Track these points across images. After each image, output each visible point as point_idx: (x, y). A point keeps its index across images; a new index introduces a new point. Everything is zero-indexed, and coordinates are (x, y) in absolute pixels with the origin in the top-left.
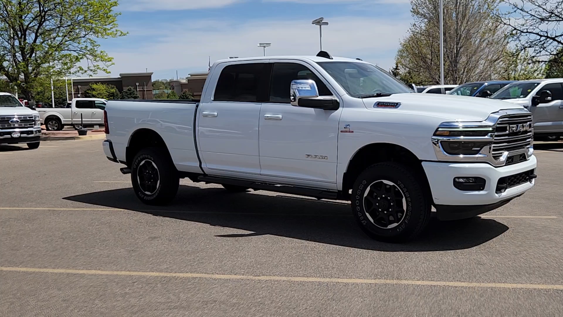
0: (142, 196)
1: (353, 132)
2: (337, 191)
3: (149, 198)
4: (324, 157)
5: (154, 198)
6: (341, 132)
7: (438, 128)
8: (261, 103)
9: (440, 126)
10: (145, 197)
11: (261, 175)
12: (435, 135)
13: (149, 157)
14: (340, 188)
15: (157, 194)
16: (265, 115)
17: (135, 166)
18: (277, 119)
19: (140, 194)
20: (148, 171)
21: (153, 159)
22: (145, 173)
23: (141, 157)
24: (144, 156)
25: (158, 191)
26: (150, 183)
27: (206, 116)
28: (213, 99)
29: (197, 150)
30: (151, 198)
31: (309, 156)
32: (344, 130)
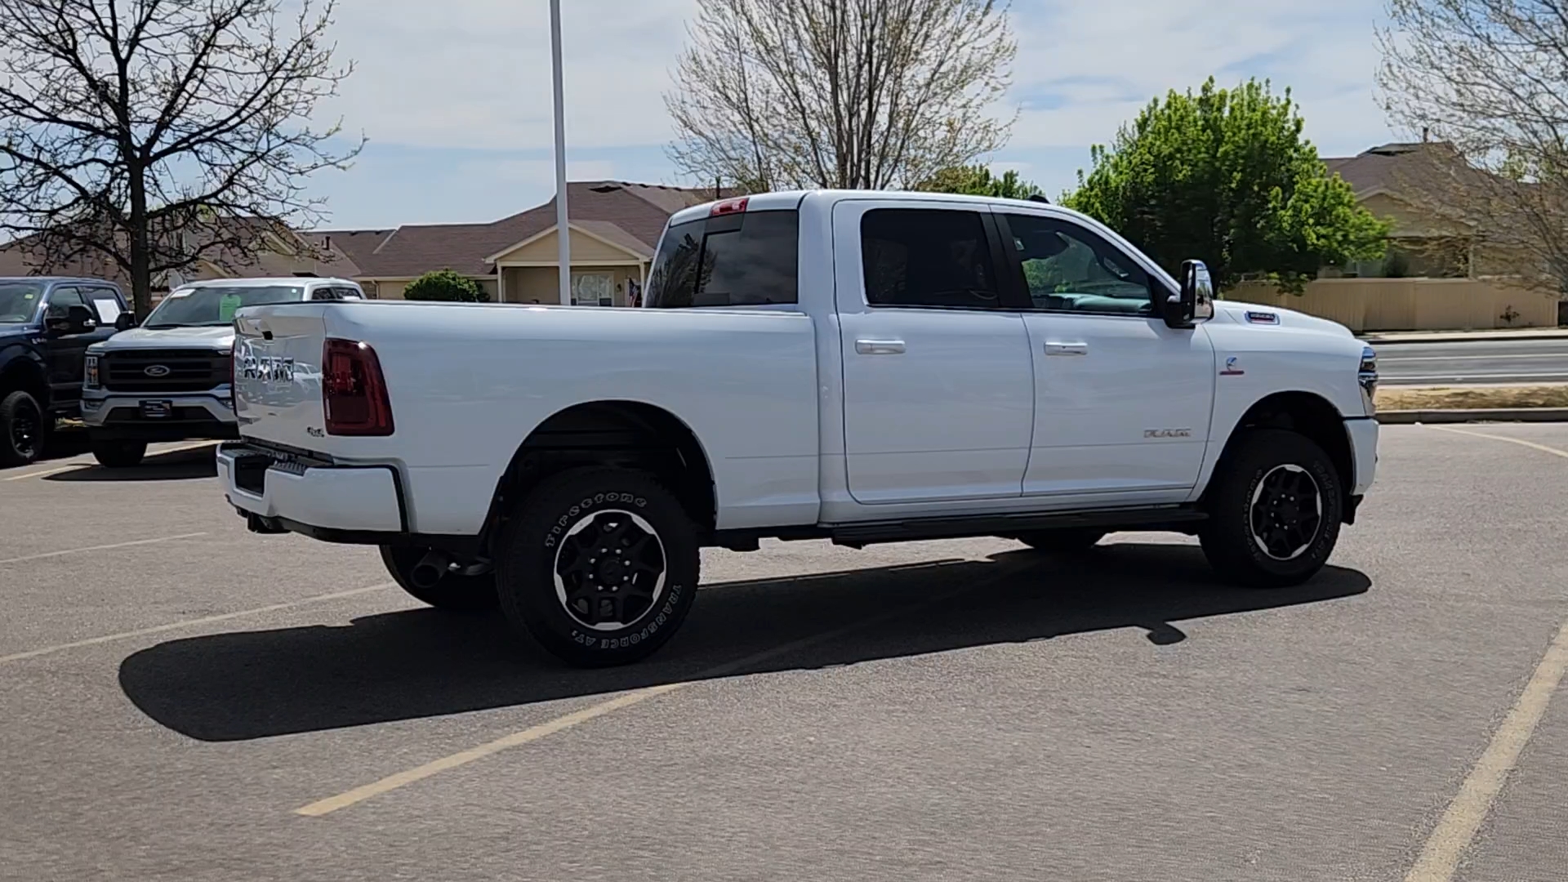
0: (591, 640)
1: (1241, 373)
2: (1177, 505)
3: (624, 642)
4: (1184, 434)
6: (1223, 373)
8: (1018, 314)
11: (1021, 496)
12: (1360, 370)
13: (626, 498)
14: (1196, 495)
15: (661, 619)
16: (1048, 343)
17: (550, 541)
18: (1078, 353)
19: (577, 635)
20: (604, 550)
21: (643, 505)
22: (593, 561)
23: (586, 503)
24: (599, 498)
25: (667, 609)
26: (615, 588)
27: (870, 350)
28: (866, 302)
29: (820, 455)
30: (635, 639)
31: (1153, 433)
32: (1225, 370)
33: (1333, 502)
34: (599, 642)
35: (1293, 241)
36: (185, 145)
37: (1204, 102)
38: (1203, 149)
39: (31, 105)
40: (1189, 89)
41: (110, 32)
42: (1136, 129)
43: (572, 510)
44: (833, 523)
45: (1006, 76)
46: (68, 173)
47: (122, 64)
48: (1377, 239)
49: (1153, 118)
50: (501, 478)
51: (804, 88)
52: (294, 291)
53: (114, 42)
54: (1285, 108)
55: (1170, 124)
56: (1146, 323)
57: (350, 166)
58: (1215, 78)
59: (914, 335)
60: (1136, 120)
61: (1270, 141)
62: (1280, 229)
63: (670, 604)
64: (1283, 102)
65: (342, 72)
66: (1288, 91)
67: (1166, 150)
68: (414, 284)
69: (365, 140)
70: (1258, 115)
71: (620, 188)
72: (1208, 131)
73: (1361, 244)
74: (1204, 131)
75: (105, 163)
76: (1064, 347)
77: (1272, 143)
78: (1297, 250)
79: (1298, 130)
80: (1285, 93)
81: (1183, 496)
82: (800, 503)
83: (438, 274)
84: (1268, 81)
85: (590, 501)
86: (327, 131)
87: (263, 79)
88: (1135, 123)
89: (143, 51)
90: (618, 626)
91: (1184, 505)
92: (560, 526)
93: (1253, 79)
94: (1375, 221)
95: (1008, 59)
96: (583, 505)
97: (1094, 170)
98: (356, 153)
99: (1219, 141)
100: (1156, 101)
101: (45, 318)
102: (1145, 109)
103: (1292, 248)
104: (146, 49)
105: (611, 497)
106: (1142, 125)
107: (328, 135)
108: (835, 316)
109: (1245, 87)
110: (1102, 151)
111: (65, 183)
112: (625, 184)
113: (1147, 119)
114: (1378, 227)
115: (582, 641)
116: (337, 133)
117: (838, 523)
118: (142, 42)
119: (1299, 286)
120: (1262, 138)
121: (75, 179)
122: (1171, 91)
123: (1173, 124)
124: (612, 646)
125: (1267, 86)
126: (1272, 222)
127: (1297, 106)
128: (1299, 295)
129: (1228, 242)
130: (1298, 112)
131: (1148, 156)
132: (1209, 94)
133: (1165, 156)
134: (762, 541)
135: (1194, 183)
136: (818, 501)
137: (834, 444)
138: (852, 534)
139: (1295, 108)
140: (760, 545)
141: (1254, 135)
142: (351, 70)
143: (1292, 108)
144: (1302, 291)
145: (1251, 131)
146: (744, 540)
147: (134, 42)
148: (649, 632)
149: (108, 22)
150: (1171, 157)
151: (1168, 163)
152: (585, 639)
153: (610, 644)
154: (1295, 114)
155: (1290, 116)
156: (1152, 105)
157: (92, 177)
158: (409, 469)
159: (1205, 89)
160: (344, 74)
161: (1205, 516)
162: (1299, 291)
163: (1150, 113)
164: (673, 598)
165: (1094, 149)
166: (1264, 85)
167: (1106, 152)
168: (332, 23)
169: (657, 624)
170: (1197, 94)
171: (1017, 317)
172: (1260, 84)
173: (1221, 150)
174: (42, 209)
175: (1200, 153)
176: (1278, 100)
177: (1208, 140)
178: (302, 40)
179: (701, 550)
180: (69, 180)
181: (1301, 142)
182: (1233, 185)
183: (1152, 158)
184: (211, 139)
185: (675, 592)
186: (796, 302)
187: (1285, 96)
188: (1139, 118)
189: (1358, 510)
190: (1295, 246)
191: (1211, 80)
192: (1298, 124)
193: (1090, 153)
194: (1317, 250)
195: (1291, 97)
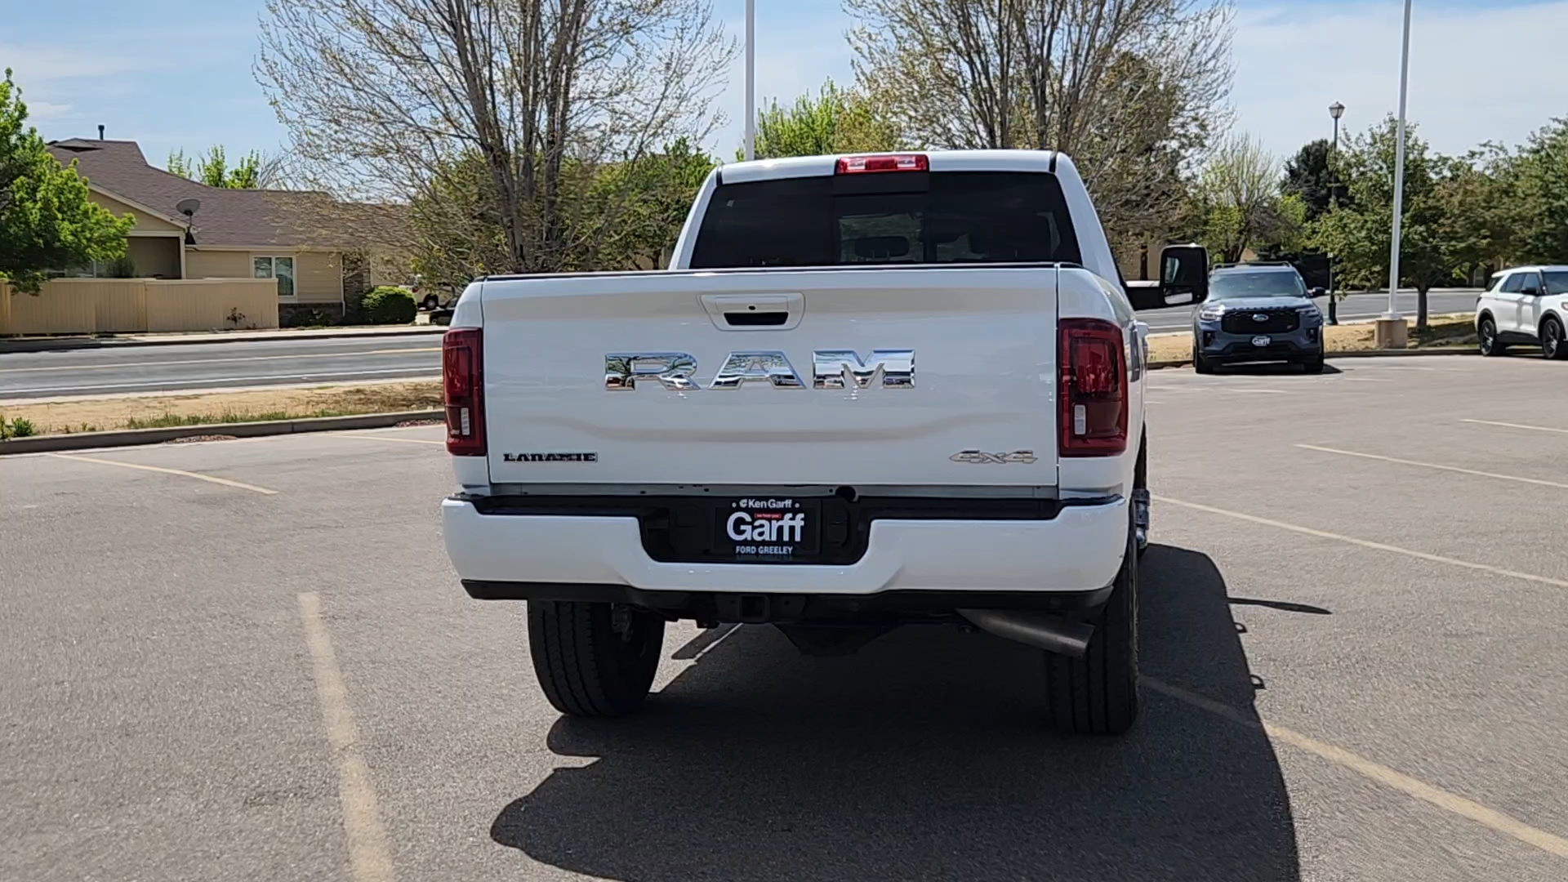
35: (39, 236)
48: (116, 238)
54: (5, 91)
62: (27, 224)
64: (3, 84)
66: (9, 72)
73: (101, 242)
78: (43, 246)
79: (22, 116)
80: (5, 75)
94: (115, 219)
103: (36, 244)
114: (119, 224)
119: (34, 285)
126: (20, 216)
127: (19, 90)
128: (37, 295)
130: (20, 97)
139: (17, 93)
143: (13, 92)
144: (39, 290)
154: (17, 98)
155: (13, 100)
162: (37, 291)
181: (24, 130)
190: (41, 241)
192: (23, 113)
194: (65, 247)
195: (12, 79)
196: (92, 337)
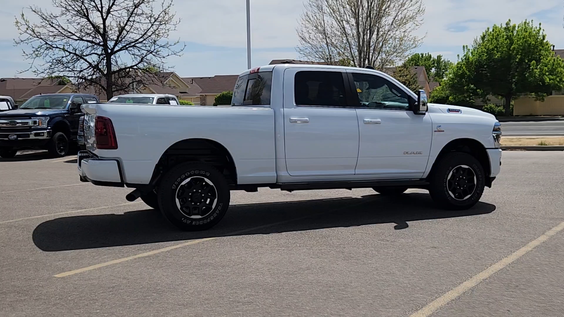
0: (189, 222)
1: (443, 131)
2: (419, 179)
3: (201, 223)
4: (420, 153)
5: (211, 221)
6: (435, 131)
7: (495, 126)
8: (354, 109)
9: (495, 124)
10: (194, 222)
11: (355, 175)
12: (493, 131)
13: (202, 172)
14: (425, 176)
15: (215, 215)
16: (365, 120)
17: (174, 187)
18: (377, 123)
19: (184, 220)
20: (195, 190)
21: (208, 175)
22: (190, 194)
23: (187, 174)
24: (192, 172)
25: (217, 212)
26: (198, 204)
27: (295, 121)
28: (295, 105)
29: (276, 158)
30: (205, 222)
31: (407, 153)
32: (436, 130)
33: (481, 179)
34: (192, 222)
35: (540, 81)
36: (125, 48)
37: (507, 29)
38: (505, 47)
39: (74, 35)
40: (501, 24)
41: (100, 9)
42: (481, 39)
43: (182, 176)
44: (283, 183)
45: (422, 20)
46: (85, 58)
47: (104, 20)
49: (487, 35)
50: (156, 165)
51: (347, 26)
52: (151, 99)
53: (101, 12)
54: (539, 31)
55: (493, 37)
56: (405, 113)
57: (182, 55)
58: (511, 20)
59: (313, 117)
60: (481, 36)
61: (532, 43)
62: (535, 77)
63: (218, 209)
64: (538, 28)
65: (176, 22)
66: (540, 24)
67: (491, 47)
68: (218, 96)
69: (185, 46)
70: (527, 34)
71: (291, 62)
72: (507, 40)
74: (506, 40)
75: (98, 54)
76: (371, 121)
77: (533, 44)
78: (541, 84)
79: (544, 39)
80: (539, 25)
81: (420, 176)
82: (270, 176)
83: (226, 92)
84: (532, 21)
85: (189, 173)
86: (175, 43)
87: (150, 25)
88: (480, 37)
89: (112, 16)
90: (199, 217)
91: (421, 179)
92: (177, 182)
93: (526, 20)
95: (422, 14)
96: (186, 175)
97: (464, 55)
98: (182, 50)
99: (512, 44)
100: (488, 29)
101: (70, 107)
102: (484, 32)
103: (539, 84)
104: (113, 15)
105: (197, 172)
106: (483, 38)
107: (175, 44)
108: (283, 109)
109: (523, 23)
110: (467, 48)
111: (84, 61)
112: (294, 60)
113: (485, 36)
115: (186, 222)
116: (178, 43)
117: (285, 183)
118: (111, 13)
119: (543, 98)
120: (529, 42)
121: (88, 60)
122: (495, 25)
123: (494, 37)
124: (197, 224)
125: (532, 22)
126: (532, 74)
127: (543, 30)
128: (543, 102)
129: (514, 81)
130: (544, 32)
131: (484, 49)
132: (509, 26)
133: (490, 49)
134: (259, 189)
135: (501, 60)
136: (276, 175)
137: (281, 154)
138: (289, 187)
140: (258, 190)
141: (525, 41)
142: (180, 22)
143: (541, 31)
145: (525, 40)
146: (252, 188)
147: (108, 12)
148: (210, 219)
149: (99, 6)
150: (493, 50)
151: (492, 52)
152: (187, 221)
153: (196, 223)
154: (543, 33)
155: (541, 34)
156: (487, 30)
157: (93, 59)
158: (123, 161)
159: (507, 24)
160: (177, 23)
161: (429, 183)
162: (543, 100)
163: (486, 33)
164: (219, 208)
165: (464, 47)
166: (531, 22)
167: (468, 48)
168: (173, 5)
169: (213, 217)
170: (504, 26)
171: (354, 110)
172: (529, 22)
173: (512, 47)
174: (77, 70)
175: (504, 48)
176: (536, 27)
177: (507, 43)
178: (163, 11)
179: (231, 191)
180: (86, 60)
181: (545, 43)
182: (517, 60)
183: (486, 50)
184: (134, 46)
185: (220, 206)
186: (270, 104)
187: (539, 26)
188: (482, 35)
189: (493, 183)
190: (541, 83)
191: (510, 20)
192: (544, 37)
193: (462, 48)
194: (549, 85)
195: (541, 27)
196: (560, 117)
